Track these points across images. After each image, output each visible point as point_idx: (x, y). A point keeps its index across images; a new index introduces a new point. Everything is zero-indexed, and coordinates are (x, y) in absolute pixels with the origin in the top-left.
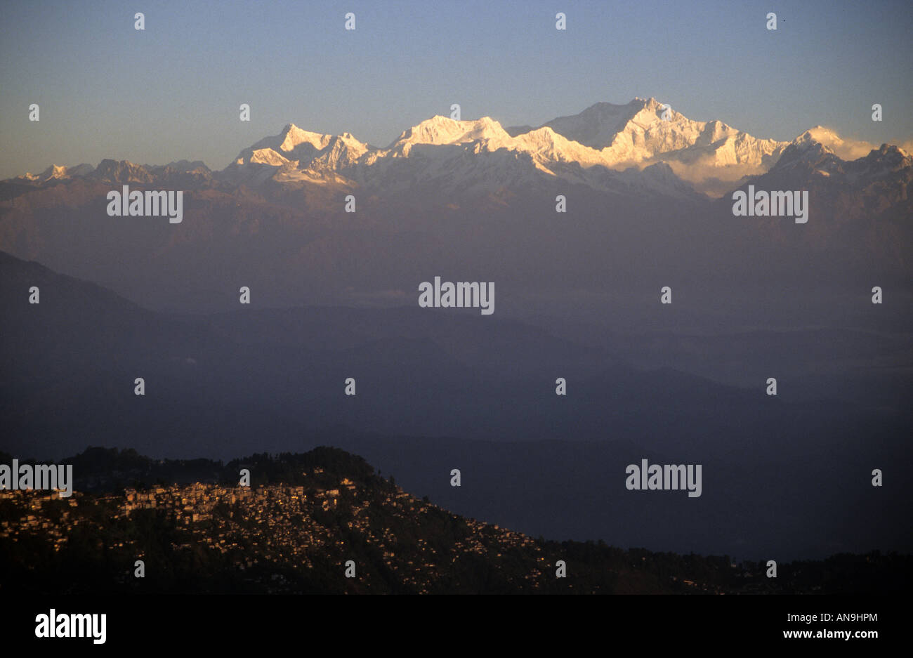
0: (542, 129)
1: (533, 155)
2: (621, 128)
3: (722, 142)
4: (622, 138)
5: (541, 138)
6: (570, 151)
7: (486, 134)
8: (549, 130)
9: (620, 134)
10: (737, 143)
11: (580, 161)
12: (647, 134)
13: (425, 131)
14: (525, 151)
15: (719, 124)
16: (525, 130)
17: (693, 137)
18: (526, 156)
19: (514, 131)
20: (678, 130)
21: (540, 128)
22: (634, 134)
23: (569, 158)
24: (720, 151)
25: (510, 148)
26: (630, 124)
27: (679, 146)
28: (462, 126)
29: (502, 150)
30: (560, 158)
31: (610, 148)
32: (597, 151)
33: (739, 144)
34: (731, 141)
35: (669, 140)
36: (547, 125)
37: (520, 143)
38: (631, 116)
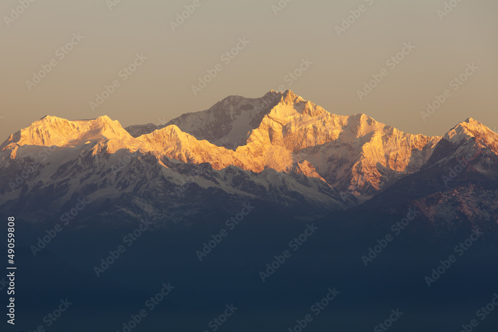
0: (167, 128)
1: (158, 157)
2: (256, 123)
3: (368, 137)
4: (258, 136)
5: (167, 137)
6: (199, 151)
7: (106, 133)
8: (175, 127)
9: (255, 131)
10: (385, 139)
11: (211, 162)
12: (286, 129)
13: (35, 134)
14: (149, 153)
15: (363, 118)
16: (147, 129)
17: (336, 133)
18: (150, 158)
19: (136, 131)
20: (319, 124)
21: (165, 126)
22: (270, 130)
23: (198, 159)
24: (366, 147)
25: (133, 148)
26: (266, 119)
27: (321, 140)
28: (76, 126)
29: (124, 152)
30: (188, 159)
31: (245, 147)
32: (230, 151)
33: (388, 139)
34: (377, 137)
35: (310, 136)
36: (172, 122)
37: (144, 144)
38: (267, 111)
